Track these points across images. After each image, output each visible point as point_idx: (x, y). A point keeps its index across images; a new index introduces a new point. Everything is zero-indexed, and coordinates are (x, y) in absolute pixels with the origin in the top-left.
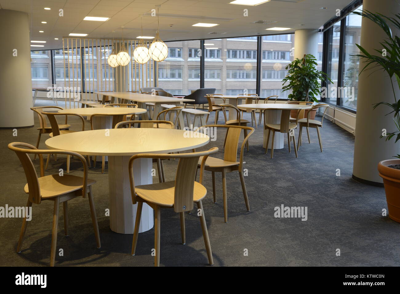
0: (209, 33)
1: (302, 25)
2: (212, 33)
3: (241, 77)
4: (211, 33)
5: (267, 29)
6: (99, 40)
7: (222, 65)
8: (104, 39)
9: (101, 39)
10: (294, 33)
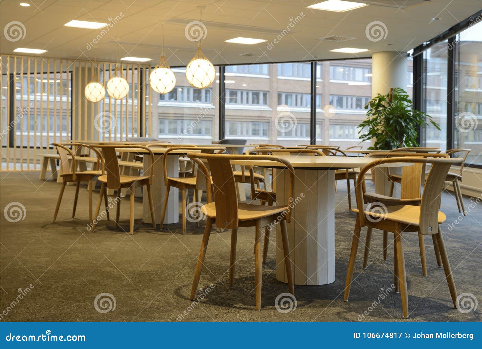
0: (241, 55)
1: (389, 45)
2: (246, 55)
3: (245, 133)
4: (243, 55)
5: (332, 51)
6: (58, 61)
7: (214, 114)
8: (67, 59)
9: (62, 59)
10: (371, 58)
